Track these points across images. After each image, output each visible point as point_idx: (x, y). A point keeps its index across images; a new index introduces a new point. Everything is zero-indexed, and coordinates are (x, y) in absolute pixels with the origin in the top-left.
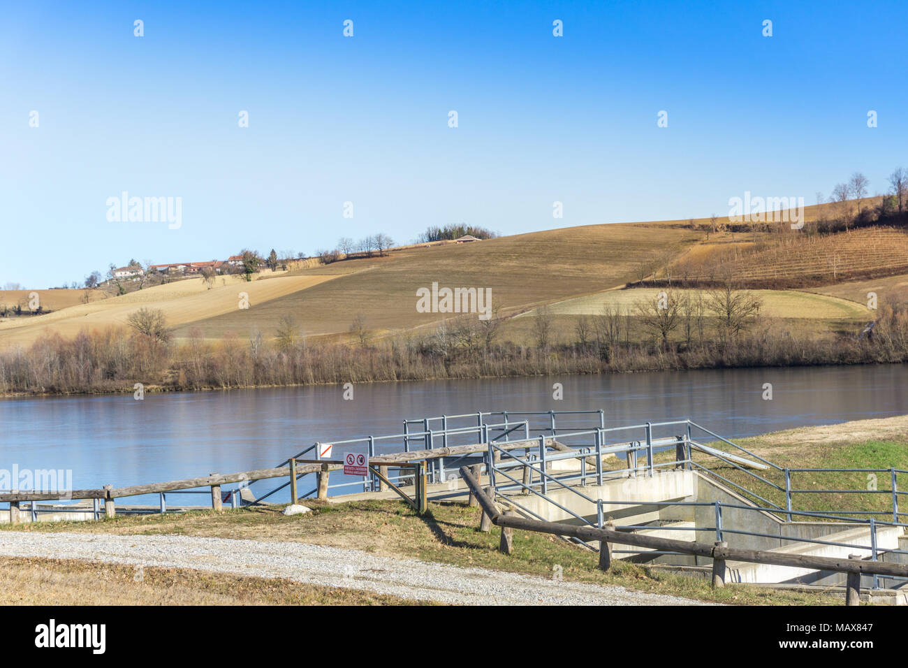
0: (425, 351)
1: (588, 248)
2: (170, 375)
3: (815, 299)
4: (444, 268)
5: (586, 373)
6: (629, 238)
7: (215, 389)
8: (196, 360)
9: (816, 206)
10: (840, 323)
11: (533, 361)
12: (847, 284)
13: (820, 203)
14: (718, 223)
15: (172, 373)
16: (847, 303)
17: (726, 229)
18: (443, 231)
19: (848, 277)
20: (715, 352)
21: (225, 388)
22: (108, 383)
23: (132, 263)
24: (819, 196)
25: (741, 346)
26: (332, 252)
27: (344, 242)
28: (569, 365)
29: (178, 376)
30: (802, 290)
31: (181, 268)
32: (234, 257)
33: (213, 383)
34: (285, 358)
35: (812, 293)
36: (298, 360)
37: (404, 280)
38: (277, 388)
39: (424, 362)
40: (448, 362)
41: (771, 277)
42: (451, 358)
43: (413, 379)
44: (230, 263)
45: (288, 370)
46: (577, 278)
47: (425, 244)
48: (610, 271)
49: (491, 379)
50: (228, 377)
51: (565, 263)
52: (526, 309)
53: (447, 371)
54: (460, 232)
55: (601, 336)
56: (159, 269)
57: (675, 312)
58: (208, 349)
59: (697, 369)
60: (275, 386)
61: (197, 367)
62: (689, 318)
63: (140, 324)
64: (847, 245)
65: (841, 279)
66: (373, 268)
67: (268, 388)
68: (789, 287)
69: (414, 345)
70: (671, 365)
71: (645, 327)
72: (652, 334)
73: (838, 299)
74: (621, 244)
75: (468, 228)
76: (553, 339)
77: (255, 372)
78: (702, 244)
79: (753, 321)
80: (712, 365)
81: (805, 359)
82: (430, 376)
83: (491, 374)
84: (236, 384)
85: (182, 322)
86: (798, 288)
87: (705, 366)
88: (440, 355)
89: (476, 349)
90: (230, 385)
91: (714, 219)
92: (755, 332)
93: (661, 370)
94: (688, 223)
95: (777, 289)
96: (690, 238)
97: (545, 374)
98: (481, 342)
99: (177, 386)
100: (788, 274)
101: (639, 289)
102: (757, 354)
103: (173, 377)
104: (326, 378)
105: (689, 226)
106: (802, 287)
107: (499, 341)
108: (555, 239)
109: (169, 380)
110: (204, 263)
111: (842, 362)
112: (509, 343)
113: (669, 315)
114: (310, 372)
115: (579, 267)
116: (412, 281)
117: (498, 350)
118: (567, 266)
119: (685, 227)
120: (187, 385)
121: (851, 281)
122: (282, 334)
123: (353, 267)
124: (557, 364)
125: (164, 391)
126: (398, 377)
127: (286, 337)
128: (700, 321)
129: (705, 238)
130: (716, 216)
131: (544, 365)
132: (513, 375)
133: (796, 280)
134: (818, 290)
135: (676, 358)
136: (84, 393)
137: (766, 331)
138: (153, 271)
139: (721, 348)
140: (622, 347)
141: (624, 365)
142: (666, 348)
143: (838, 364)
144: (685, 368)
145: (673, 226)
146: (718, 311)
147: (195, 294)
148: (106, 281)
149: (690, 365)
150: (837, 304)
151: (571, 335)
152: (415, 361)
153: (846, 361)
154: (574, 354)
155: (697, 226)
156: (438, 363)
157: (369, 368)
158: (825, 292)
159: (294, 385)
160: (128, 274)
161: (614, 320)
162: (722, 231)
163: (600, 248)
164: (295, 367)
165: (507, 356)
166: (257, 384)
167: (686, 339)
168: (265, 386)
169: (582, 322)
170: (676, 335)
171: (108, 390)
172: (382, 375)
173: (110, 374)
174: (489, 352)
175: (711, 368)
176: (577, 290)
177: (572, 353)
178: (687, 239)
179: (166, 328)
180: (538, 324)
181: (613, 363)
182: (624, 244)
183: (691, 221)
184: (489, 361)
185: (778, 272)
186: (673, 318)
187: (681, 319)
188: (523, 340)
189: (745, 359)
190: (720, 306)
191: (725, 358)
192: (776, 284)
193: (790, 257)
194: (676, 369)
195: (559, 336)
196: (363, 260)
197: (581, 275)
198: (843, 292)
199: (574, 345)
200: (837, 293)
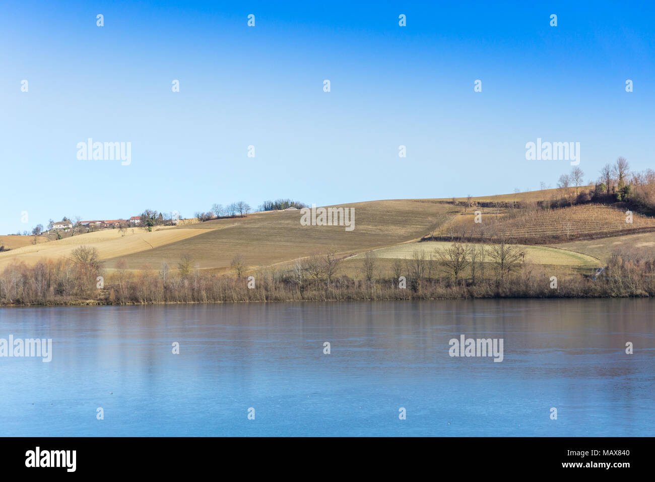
0: (286, 281)
1: (384, 215)
2: (102, 294)
3: (556, 252)
4: (286, 226)
5: (401, 299)
6: (411, 209)
7: (136, 304)
8: (123, 284)
9: (540, 191)
10: (578, 269)
11: (363, 289)
12: (577, 242)
13: (543, 189)
14: (471, 201)
15: (103, 292)
16: (580, 255)
17: (477, 205)
18: (274, 204)
19: (577, 237)
20: (493, 287)
21: (143, 303)
22: (58, 298)
23: (65, 220)
24: (542, 184)
25: (512, 283)
26: (208, 213)
27: (216, 207)
28: (389, 293)
29: (109, 294)
30: (546, 245)
31: (98, 223)
32: (134, 217)
33: (134, 299)
34: (186, 283)
35: (553, 248)
36: (196, 285)
37: (259, 233)
38: (179, 304)
39: (285, 289)
40: (302, 289)
41: (523, 236)
42: (305, 286)
43: (277, 300)
44: (131, 221)
45: (188, 292)
46: (378, 235)
47: (263, 212)
48: (401, 231)
49: (332, 302)
50: (146, 296)
51: (368, 225)
52: (353, 253)
53: (302, 295)
54: (286, 205)
55: (410, 274)
56: (83, 224)
57: (464, 258)
58: (131, 276)
59: (480, 298)
60: (179, 303)
61: (123, 289)
62: (474, 263)
63: (80, 257)
64: (574, 216)
65: (572, 238)
66: (236, 224)
67: (174, 304)
68: (536, 243)
69: (277, 276)
70: (462, 295)
71: (443, 268)
72: (448, 273)
73: (572, 252)
74: (406, 213)
75: (291, 203)
76: (376, 275)
77: (165, 292)
78: (462, 214)
79: (520, 266)
80: (491, 295)
81: (559, 293)
82: (289, 299)
83: (333, 298)
84: (151, 300)
85: (105, 258)
86: (542, 244)
87: (486, 296)
88: (296, 284)
89: (322, 280)
90: (147, 301)
91: (469, 198)
92: (522, 273)
93: (455, 298)
94: (451, 200)
95: (528, 245)
96: (453, 211)
97: (372, 299)
98: (325, 276)
99: (108, 301)
100: (535, 234)
101: (430, 242)
102: (524, 288)
103: (104, 294)
104: (216, 298)
105: (452, 202)
106: (546, 243)
107: (338, 275)
108: (361, 208)
109: (102, 297)
110: (113, 221)
111: (586, 296)
112: (345, 277)
113: (460, 260)
114: (204, 293)
115: (378, 227)
116: (265, 234)
117: (338, 281)
118: (370, 227)
119: (449, 203)
120: (116, 300)
121: (580, 240)
122: (182, 267)
123: (222, 223)
124: (380, 292)
125: (99, 304)
126: (267, 299)
127: (185, 269)
128: (482, 264)
129: (464, 211)
130: (470, 196)
131: (371, 293)
132: (349, 299)
133: (541, 239)
134: (557, 245)
135: (465, 290)
136: (41, 304)
137: (530, 272)
138: (79, 224)
139: (498, 284)
140: (427, 281)
141: (429, 295)
142: (459, 283)
143: (582, 297)
144: (472, 297)
145: (441, 202)
146: (494, 258)
147: (112, 239)
148: (47, 231)
149: (475, 295)
150: (573, 256)
151: (390, 272)
152: (279, 288)
153: (589, 295)
154: (393, 285)
155: (457, 203)
156: (296, 289)
157: (246, 292)
158: (562, 247)
159: (192, 302)
160: (62, 226)
161: (420, 263)
162: (475, 207)
163: (392, 215)
164: (193, 290)
165: (345, 286)
166: (166, 301)
167: (471, 277)
168: (172, 303)
169: (397, 263)
170: (465, 274)
171: (58, 303)
172: (255, 297)
173: (60, 291)
174: (332, 282)
175: (490, 298)
176: (379, 243)
177: (391, 285)
178: (450, 211)
179: (98, 261)
180: (366, 264)
181: (421, 292)
182: (409, 213)
183: (453, 199)
184: (332, 289)
185: (527, 232)
186: (463, 262)
187: (468, 263)
188: (355, 275)
189: (515, 292)
190: (496, 254)
191: (500, 291)
192: (527, 241)
193: (535, 224)
194: (465, 298)
195: (381, 272)
196: (229, 219)
197: (381, 233)
198: (575, 248)
199: (392, 280)
200: (571, 248)
